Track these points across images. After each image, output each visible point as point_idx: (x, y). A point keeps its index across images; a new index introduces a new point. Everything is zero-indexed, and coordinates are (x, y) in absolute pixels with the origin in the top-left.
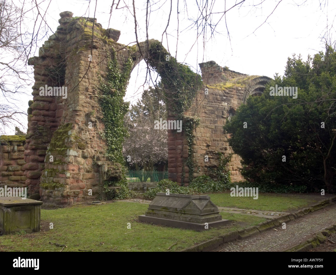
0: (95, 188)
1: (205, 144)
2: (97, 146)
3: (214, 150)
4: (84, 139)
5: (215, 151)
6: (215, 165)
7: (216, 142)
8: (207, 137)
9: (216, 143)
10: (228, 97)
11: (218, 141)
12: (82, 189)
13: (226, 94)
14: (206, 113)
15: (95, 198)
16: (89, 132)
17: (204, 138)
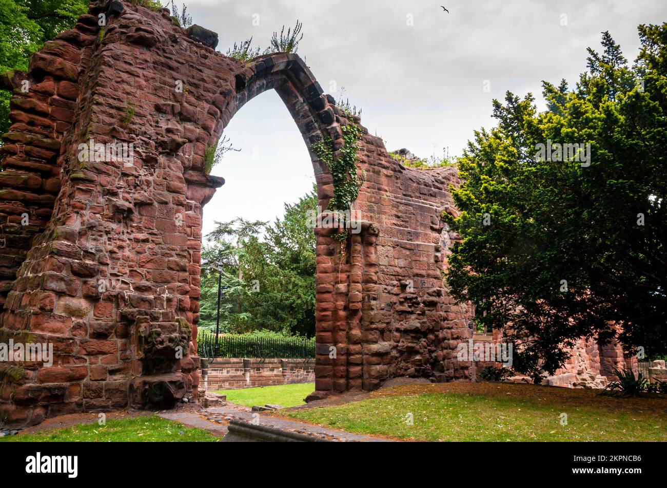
0: (115, 377)
1: (395, 282)
2: (128, 272)
3: (415, 296)
4: (93, 251)
5: (416, 298)
6: (417, 328)
7: (420, 278)
8: (401, 268)
9: (419, 282)
10: (441, 189)
11: (422, 276)
12: (75, 380)
13: (436, 184)
14: (398, 217)
15: (113, 406)
16: (109, 236)
17: (395, 268)
